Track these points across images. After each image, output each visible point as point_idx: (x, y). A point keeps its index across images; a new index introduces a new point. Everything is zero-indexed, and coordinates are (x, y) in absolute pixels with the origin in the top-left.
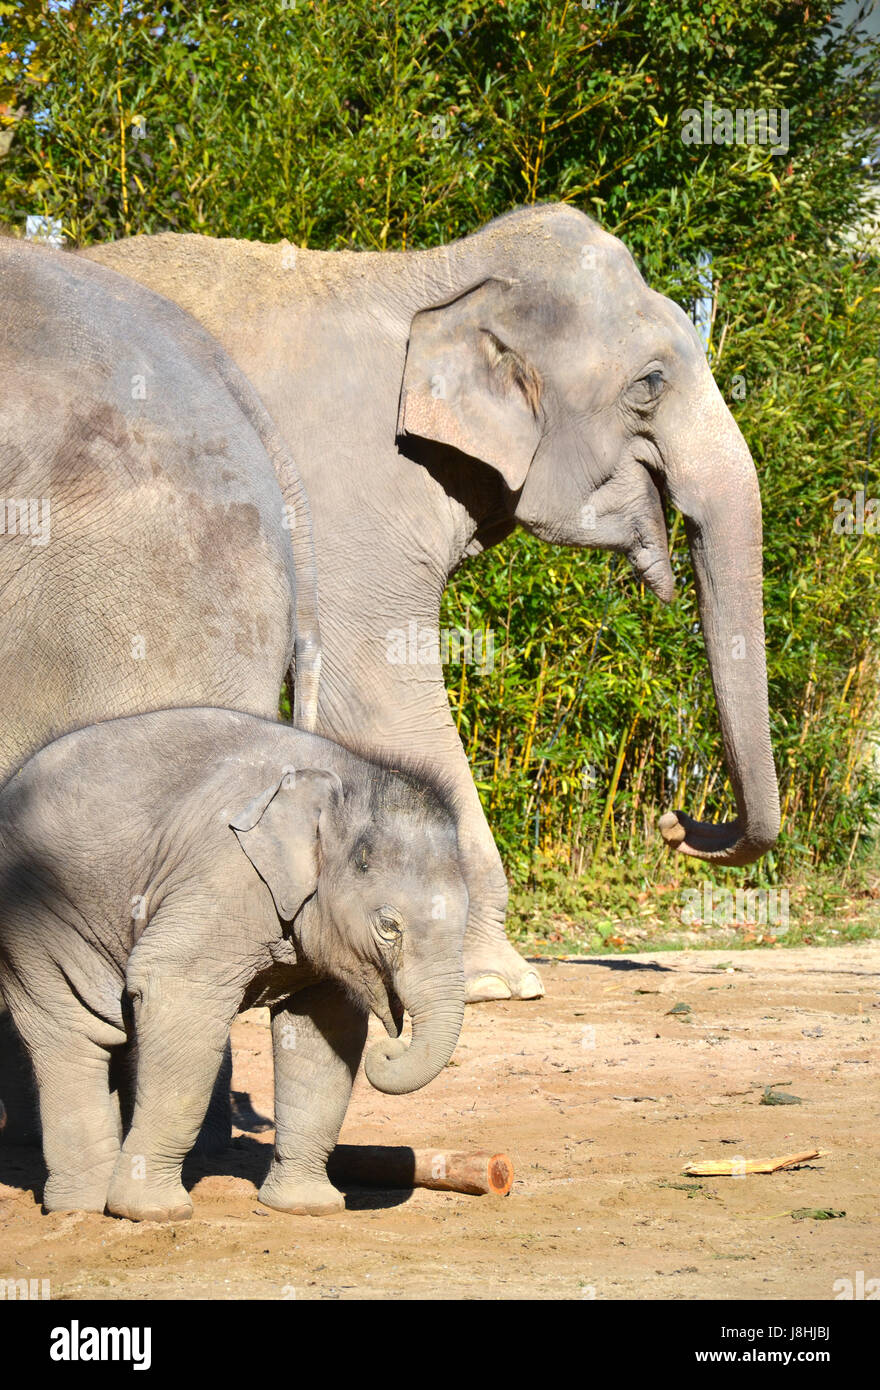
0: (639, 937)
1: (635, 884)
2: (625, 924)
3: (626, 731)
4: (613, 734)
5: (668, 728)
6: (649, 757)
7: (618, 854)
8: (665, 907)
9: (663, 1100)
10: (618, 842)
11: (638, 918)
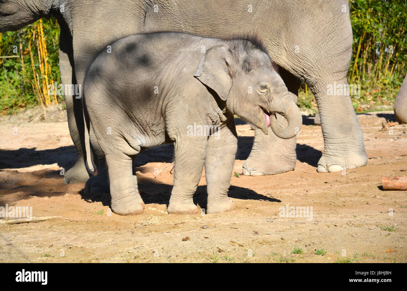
0: (367, 107)
1: (365, 90)
2: (362, 104)
3: (361, 37)
4: (357, 38)
5: (376, 36)
6: (370, 46)
7: (359, 80)
8: (376, 97)
9: (379, 158)
10: (359, 75)
11: (367, 101)
